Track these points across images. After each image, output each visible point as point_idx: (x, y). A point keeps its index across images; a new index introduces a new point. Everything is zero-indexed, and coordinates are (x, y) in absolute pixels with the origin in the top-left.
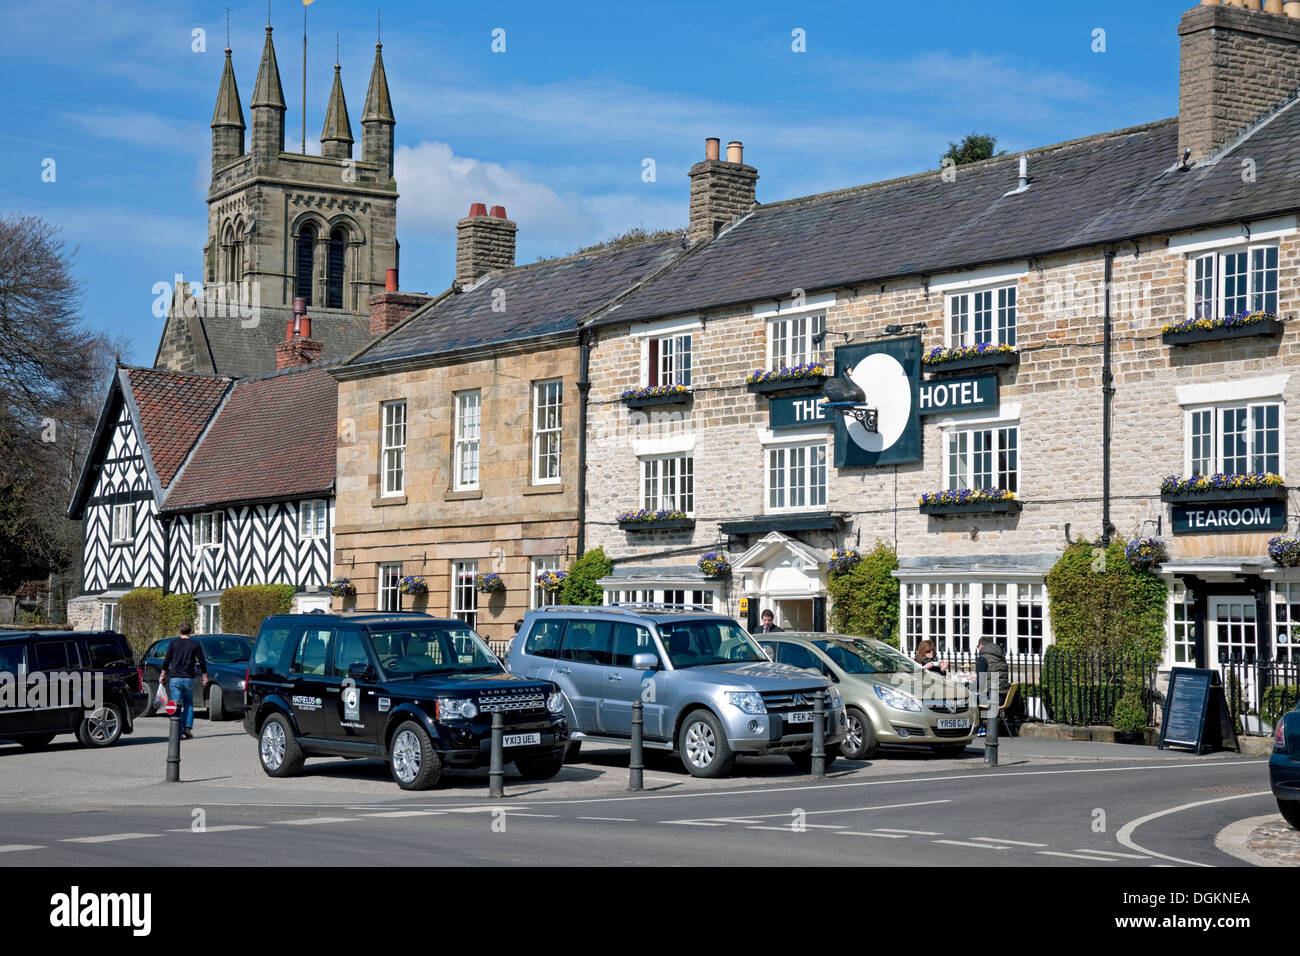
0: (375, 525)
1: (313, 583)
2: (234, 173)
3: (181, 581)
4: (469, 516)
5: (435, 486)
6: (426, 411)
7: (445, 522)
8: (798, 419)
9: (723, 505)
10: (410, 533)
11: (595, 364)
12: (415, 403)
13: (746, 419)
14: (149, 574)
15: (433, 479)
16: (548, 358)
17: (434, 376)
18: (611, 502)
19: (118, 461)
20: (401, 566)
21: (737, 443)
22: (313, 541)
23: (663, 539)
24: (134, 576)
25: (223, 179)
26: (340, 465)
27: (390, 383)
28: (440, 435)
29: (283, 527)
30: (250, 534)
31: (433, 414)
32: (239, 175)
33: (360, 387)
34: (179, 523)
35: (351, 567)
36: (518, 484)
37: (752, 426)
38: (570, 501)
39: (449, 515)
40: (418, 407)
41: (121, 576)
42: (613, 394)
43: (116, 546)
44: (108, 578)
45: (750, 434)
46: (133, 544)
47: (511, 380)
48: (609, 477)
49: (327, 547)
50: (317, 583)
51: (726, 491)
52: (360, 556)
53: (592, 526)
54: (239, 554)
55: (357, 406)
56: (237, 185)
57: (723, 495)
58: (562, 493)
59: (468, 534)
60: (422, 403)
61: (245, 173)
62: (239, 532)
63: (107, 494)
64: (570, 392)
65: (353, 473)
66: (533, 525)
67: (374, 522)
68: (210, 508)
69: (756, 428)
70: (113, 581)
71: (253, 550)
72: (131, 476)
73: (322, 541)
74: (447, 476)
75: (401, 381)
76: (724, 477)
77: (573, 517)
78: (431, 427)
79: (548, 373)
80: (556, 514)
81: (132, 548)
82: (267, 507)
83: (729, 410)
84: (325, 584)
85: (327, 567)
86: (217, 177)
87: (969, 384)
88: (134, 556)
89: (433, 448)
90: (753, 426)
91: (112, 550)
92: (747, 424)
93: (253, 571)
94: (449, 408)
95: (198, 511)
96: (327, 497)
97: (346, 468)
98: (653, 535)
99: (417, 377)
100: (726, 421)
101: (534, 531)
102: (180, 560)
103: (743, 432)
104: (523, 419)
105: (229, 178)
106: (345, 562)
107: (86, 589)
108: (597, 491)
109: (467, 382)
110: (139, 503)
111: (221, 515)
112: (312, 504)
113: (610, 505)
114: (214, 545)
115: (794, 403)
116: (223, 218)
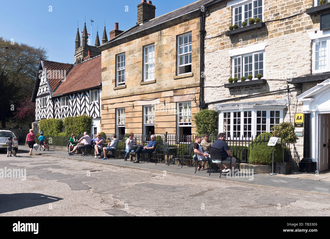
0: (115, 96)
1: (95, 116)
2: (79, 50)
3: (58, 117)
4: (151, 89)
5: (137, 80)
6: (133, 55)
7: (141, 93)
10: (127, 97)
11: (208, 23)
12: (128, 53)
13: (300, 29)
14: (50, 116)
15: (136, 78)
16: (186, 25)
17: (135, 42)
18: (217, 78)
19: (42, 86)
20: (124, 109)
21: (294, 42)
22: (94, 103)
23: (246, 90)
24: (46, 116)
25: (77, 51)
26: (103, 78)
27: (119, 48)
28: (138, 62)
29: (85, 100)
30: (76, 102)
31: (135, 56)
32: (80, 50)
33: (109, 51)
34: (57, 101)
35: (107, 110)
36: (171, 75)
37: (303, 33)
38: (196, 79)
39: (142, 90)
40: (130, 54)
41: (44, 116)
42: (218, 33)
43: (42, 109)
44: (41, 117)
45: (302, 36)
46: (46, 108)
47: (167, 37)
48: (216, 68)
49: (99, 104)
50: (96, 116)
51: (286, 65)
52: (110, 106)
53: (207, 88)
54: (73, 108)
55: (108, 58)
56: (80, 52)
57: (284, 67)
58: (193, 76)
59: (150, 96)
60: (131, 52)
61: (81, 49)
62: (72, 102)
63: (40, 95)
64: (196, 36)
65: (107, 80)
66: (179, 90)
67: (115, 95)
68: (64, 95)
69: (307, 32)
70: (42, 118)
71: (77, 107)
72: (45, 89)
73: (97, 103)
74: (141, 76)
75: (123, 46)
76: (285, 59)
77: (198, 85)
78: (135, 60)
79: (185, 31)
80: (189, 85)
81: (46, 109)
82: (80, 94)
84: (99, 116)
85: (99, 111)
86: (76, 51)
88: (46, 111)
89: (136, 67)
91: (41, 109)
93: (77, 113)
94: (142, 52)
95: (61, 96)
96: (99, 88)
97: (105, 78)
98: (241, 89)
99: (129, 44)
101: (179, 92)
102: (57, 111)
103: (298, 36)
104: (173, 51)
105: (78, 51)
106: (105, 108)
107: (36, 120)
109: (149, 41)
110: (47, 96)
111: (67, 97)
112: (94, 91)
114: (66, 106)
116: (77, 58)
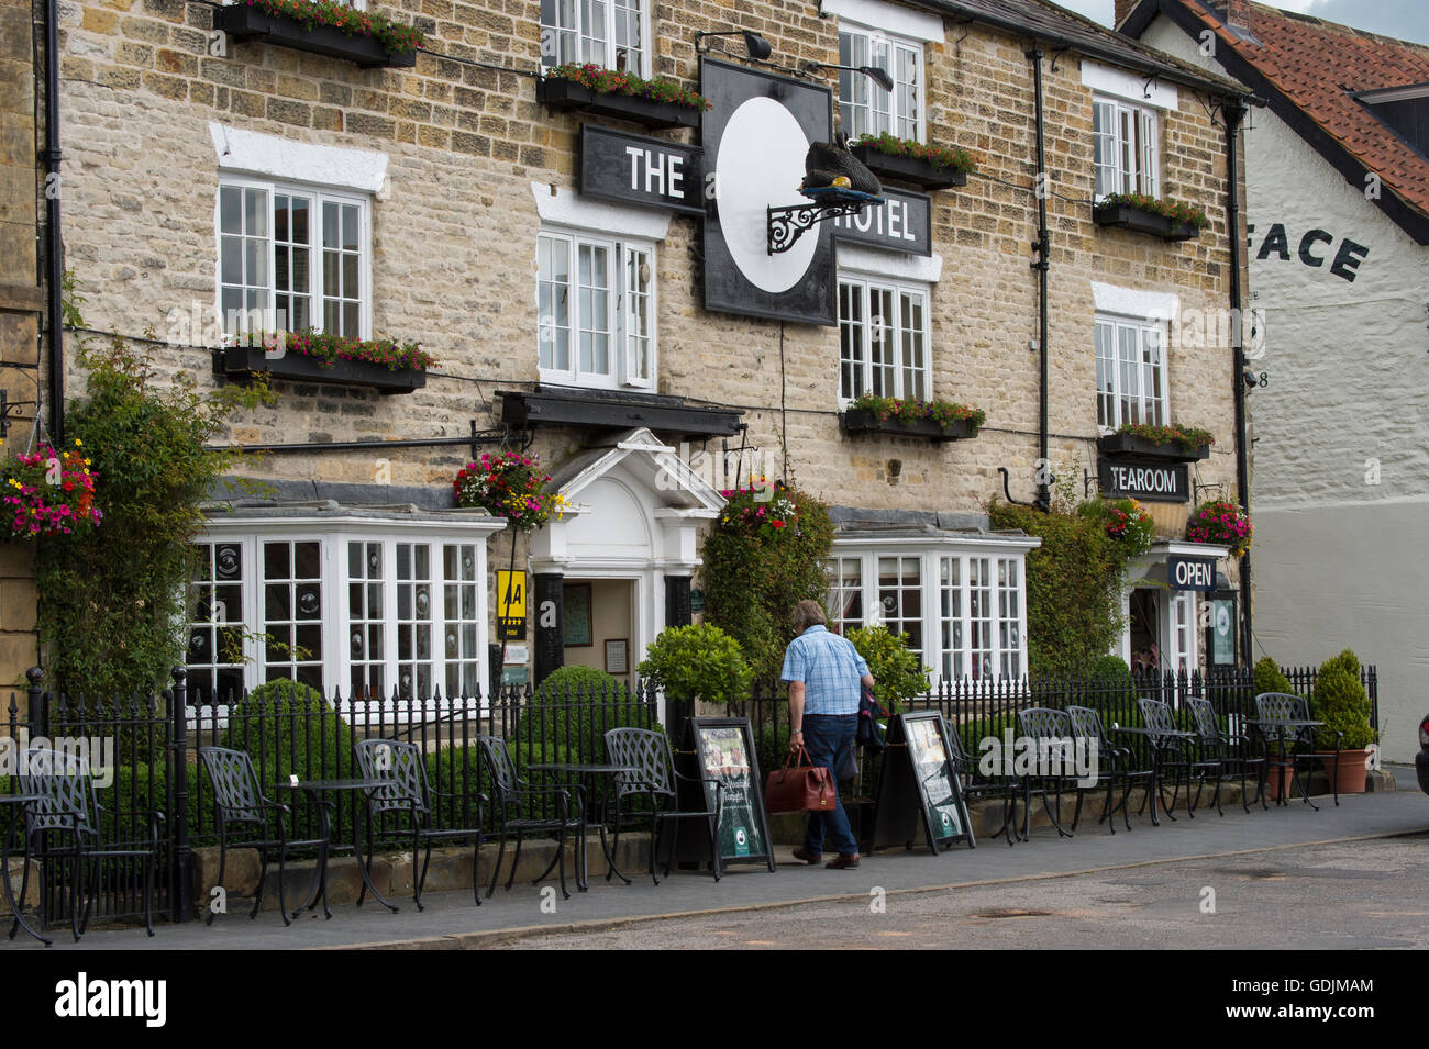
8: (635, 186)
9: (457, 344)
13: (507, 151)
18: (138, 282)
21: (487, 203)
37: (520, 173)
45: (516, 189)
48: (133, 208)
51: (462, 312)
57: (458, 321)
69: (528, 178)
76: (458, 277)
77: (34, 306)
83: (468, 118)
87: (897, 204)
90: (522, 173)
92: (507, 165)
100: (460, 143)
103: (500, 181)
108: (93, 238)
113: (137, 290)
115: (629, 150)
